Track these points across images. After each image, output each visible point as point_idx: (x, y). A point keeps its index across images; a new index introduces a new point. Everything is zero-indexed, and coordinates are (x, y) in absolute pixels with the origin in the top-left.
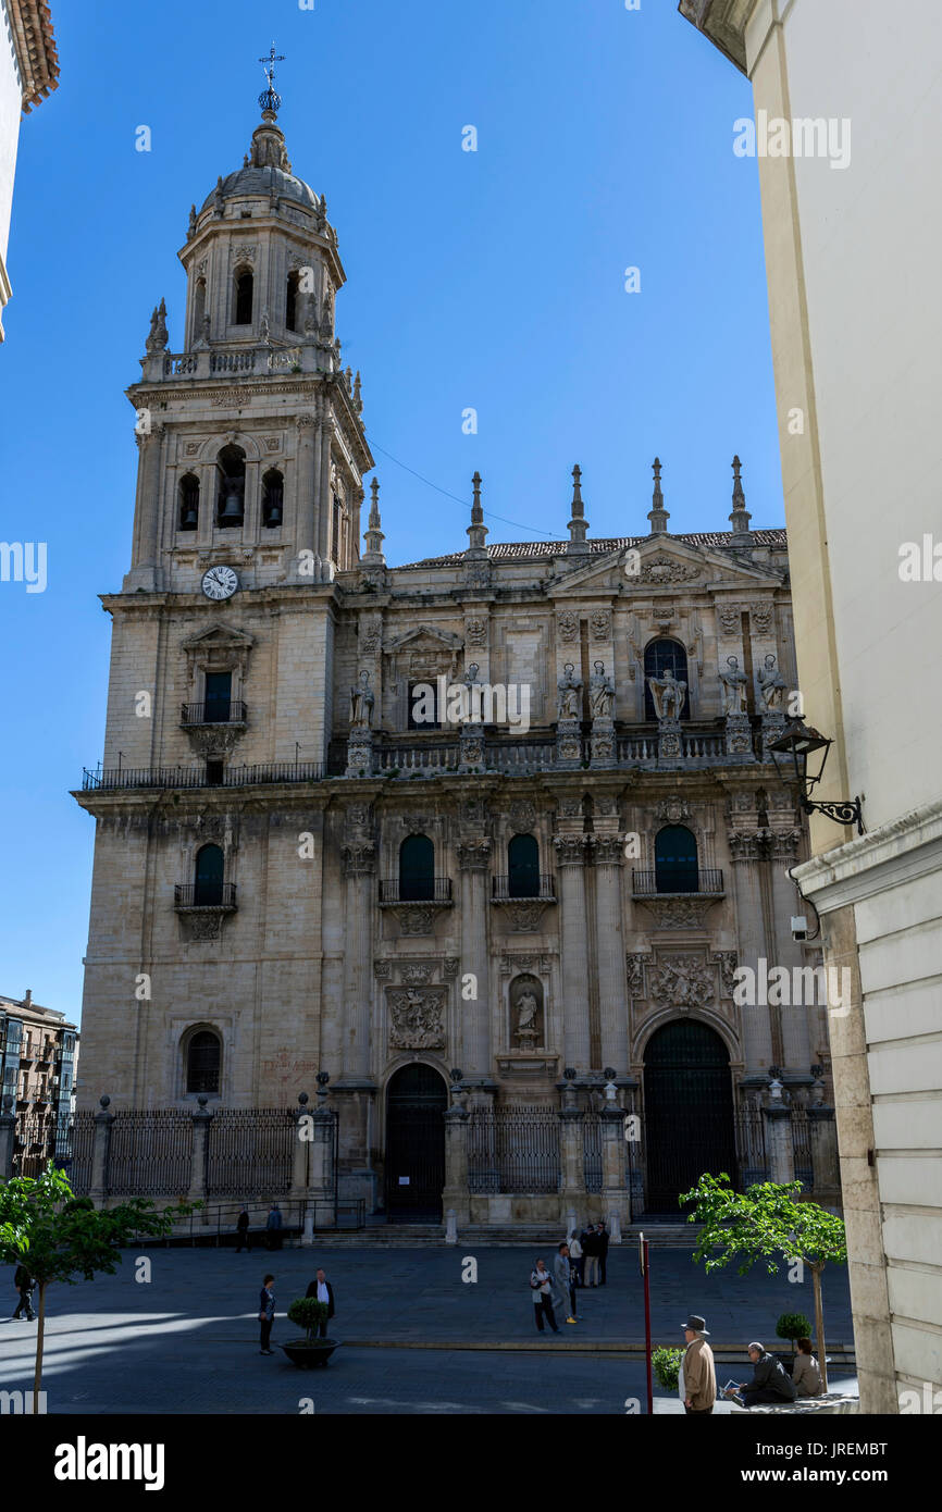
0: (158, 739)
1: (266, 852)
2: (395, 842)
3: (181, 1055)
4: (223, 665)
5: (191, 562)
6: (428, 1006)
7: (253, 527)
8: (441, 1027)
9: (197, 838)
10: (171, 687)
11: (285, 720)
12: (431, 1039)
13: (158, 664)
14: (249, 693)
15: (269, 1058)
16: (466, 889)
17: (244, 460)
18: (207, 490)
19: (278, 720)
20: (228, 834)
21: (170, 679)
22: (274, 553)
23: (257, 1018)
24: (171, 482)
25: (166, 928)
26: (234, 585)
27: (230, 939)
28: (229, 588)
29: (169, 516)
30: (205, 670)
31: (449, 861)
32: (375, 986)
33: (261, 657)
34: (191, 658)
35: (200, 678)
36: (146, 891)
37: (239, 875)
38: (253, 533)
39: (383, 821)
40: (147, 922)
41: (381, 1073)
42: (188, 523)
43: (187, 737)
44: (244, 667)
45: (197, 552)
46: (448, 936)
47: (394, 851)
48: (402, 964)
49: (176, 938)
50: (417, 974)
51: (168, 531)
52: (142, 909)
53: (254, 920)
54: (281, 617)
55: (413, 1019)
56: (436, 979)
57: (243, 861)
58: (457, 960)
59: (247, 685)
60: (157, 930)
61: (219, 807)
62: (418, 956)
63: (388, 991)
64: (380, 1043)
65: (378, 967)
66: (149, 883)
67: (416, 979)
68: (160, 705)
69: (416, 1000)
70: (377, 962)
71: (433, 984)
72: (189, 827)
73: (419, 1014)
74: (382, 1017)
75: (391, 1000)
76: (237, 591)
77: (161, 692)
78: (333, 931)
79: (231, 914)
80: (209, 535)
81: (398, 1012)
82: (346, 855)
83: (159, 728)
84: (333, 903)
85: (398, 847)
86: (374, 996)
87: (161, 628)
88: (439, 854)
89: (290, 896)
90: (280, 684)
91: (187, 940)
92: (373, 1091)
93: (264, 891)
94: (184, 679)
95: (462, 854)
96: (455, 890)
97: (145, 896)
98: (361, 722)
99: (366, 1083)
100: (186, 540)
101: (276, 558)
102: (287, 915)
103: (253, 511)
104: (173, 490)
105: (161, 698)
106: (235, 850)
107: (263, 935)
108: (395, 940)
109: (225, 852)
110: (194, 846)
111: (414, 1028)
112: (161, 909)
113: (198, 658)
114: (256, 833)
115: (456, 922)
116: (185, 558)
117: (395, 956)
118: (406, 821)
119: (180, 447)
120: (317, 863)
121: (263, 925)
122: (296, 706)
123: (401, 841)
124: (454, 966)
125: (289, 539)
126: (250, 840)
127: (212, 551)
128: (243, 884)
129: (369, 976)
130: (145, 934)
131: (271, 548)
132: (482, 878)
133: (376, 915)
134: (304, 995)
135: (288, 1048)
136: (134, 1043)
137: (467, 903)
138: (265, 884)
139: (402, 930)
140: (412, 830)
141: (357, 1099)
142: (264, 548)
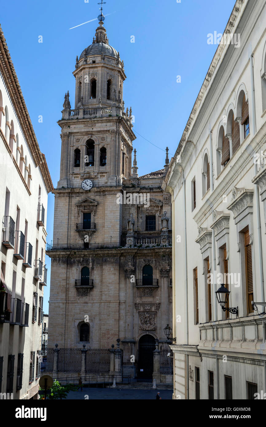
0: (69, 234)
1: (102, 270)
2: (141, 267)
3: (78, 330)
4: (89, 211)
5: (78, 177)
6: (151, 317)
7: (97, 166)
8: (155, 324)
9: (81, 265)
10: (73, 218)
11: (107, 229)
12: (152, 327)
13: (69, 210)
14: (96, 220)
15: (103, 332)
16: (162, 282)
17: (94, 144)
18: (83, 151)
19: (105, 228)
20: (91, 264)
21: (72, 215)
22: (104, 174)
23: (100, 320)
24: (72, 151)
25: (73, 292)
26: (92, 186)
27: (91, 296)
28: (90, 186)
29: (71, 162)
30: (83, 212)
31: (157, 273)
32: (135, 310)
33: (100, 208)
34: (79, 208)
35: (81, 215)
36: (66, 281)
37: (94, 276)
38: (97, 168)
39: (137, 260)
40: (67, 290)
41: (137, 337)
42: (77, 165)
43: (78, 233)
44: (95, 211)
45: (80, 174)
46: (157, 296)
47: (141, 270)
48: (143, 304)
49: (75, 295)
50: (147, 308)
51: (71, 167)
52: (65, 286)
53: (99, 290)
54: (106, 196)
55: (146, 321)
56: (153, 309)
57: (95, 272)
58: (160, 304)
59: (96, 217)
60: (70, 293)
61: (88, 256)
62: (148, 302)
63: (139, 312)
64: (136, 329)
65: (136, 305)
66: (67, 279)
67: (147, 309)
68: (70, 223)
69: (147, 315)
70: (135, 304)
71: (153, 310)
72: (79, 261)
73: (148, 320)
74: (137, 320)
75: (140, 315)
76: (92, 188)
77: (70, 219)
78: (122, 294)
79: (92, 288)
80: (84, 168)
81: (142, 319)
82: (126, 271)
83: (70, 231)
84: (122, 286)
85: (142, 269)
86: (135, 314)
87: (69, 199)
88: (154, 271)
89: (109, 283)
90: (106, 217)
91: (79, 296)
92: (134, 343)
93: (101, 281)
94: (77, 215)
95: (161, 271)
96: (159, 282)
97: (66, 282)
98: (131, 230)
99: (132, 340)
100: (77, 170)
101: (104, 176)
102: (108, 289)
103: (97, 161)
104: (72, 153)
105: (70, 221)
106: (93, 269)
107: (101, 295)
108: (141, 297)
109: (90, 269)
110: (80, 267)
111: (147, 324)
112: (71, 286)
113: (81, 208)
114: (99, 264)
115: (159, 292)
116: (76, 176)
117: (141, 302)
118: (144, 261)
119: (74, 139)
120: (117, 273)
121: (101, 292)
122: (111, 224)
123: (143, 267)
124: (159, 305)
125: (108, 170)
126: (97, 266)
127: (84, 174)
128: (95, 279)
129: (133, 308)
130: (66, 294)
131: (102, 173)
132: (167, 279)
133: (135, 289)
134: (114, 313)
135: (109, 329)
136: (64, 327)
137: (163, 286)
138: (102, 279)
139: (143, 294)
140: (146, 263)
141: (130, 345)
142: (100, 173)
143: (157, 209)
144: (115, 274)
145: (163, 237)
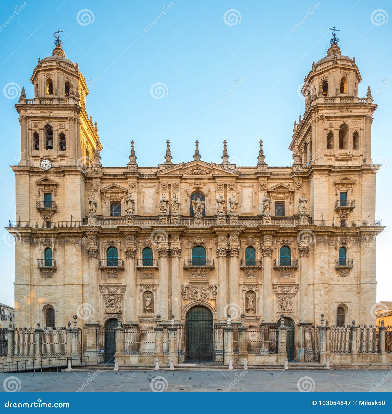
0: (31, 213)
1: (64, 250)
2: (105, 248)
3: (43, 315)
4: (49, 190)
5: (38, 160)
6: (116, 300)
7: (56, 149)
8: (121, 307)
9: (44, 245)
10: (34, 197)
11: (68, 209)
12: (117, 310)
13: (29, 189)
14: (57, 200)
15: (68, 315)
16: (128, 263)
17: (52, 129)
18: (41, 138)
19: (66, 209)
20: (53, 245)
21: (33, 194)
22: (64, 158)
23: (64, 303)
24: (30, 134)
25: (37, 274)
26: (50, 166)
27: (55, 278)
28: (49, 166)
29: (30, 145)
30: (44, 192)
31: (123, 255)
32: (99, 292)
33: (60, 188)
34: (39, 187)
35: (42, 194)
36: (30, 261)
37: (57, 258)
38: (56, 151)
39: (101, 242)
40: (31, 272)
41: (102, 320)
42: (36, 148)
43: (39, 213)
44: (55, 191)
45: (39, 157)
46: (123, 278)
47: (104, 251)
48: (107, 286)
49: (40, 277)
50: (113, 290)
51: (30, 150)
52: (29, 267)
53: (62, 272)
54: (66, 176)
55: (112, 304)
56: (119, 292)
57: (58, 253)
58: (125, 286)
59: (56, 198)
60: (34, 274)
61: (49, 236)
62: (113, 284)
63: (104, 295)
64: (102, 312)
65: (101, 288)
66: (31, 259)
67: (113, 292)
68: (31, 202)
69: (113, 298)
70: (100, 286)
71: (118, 293)
72: (42, 242)
73: (114, 303)
74: (102, 303)
75: (105, 298)
76: (51, 168)
77: (31, 198)
78: (86, 276)
79: (55, 270)
80: (43, 151)
81: (107, 302)
82: (88, 251)
83: (31, 210)
84: (85, 267)
85: (106, 250)
86: (99, 297)
87: (30, 178)
88: (119, 253)
89: (72, 264)
90: (66, 197)
91: (43, 278)
92: (99, 326)
93: (64, 263)
94: (37, 194)
95: (126, 252)
96: (125, 264)
97: (30, 263)
98: (92, 210)
99: (97, 323)
100: (36, 153)
102: (71, 271)
103: (56, 145)
104: (31, 137)
105: (31, 200)
106: (55, 250)
107: (65, 277)
108: (105, 279)
109: (52, 250)
110: (43, 248)
111: (112, 307)
112: (35, 268)
113: (41, 188)
114: (61, 244)
115: (125, 274)
116: (36, 158)
117: (105, 284)
118: (108, 242)
119: (32, 124)
120: (80, 254)
121: (64, 273)
122: (71, 204)
123: (107, 248)
124: (124, 288)
125: (68, 154)
126: (60, 246)
127: (44, 156)
128: (58, 261)
129: (98, 290)
130: (31, 275)
131: (62, 157)
132: (133, 260)
133: (99, 272)
134: (77, 296)
135: (73, 312)
136: (29, 310)
137: (128, 268)
138: (64, 260)
139: (107, 276)
140: (110, 245)
141: (94, 328)
142: (60, 157)
143: (122, 195)
144: (77, 255)
145: (128, 218)
